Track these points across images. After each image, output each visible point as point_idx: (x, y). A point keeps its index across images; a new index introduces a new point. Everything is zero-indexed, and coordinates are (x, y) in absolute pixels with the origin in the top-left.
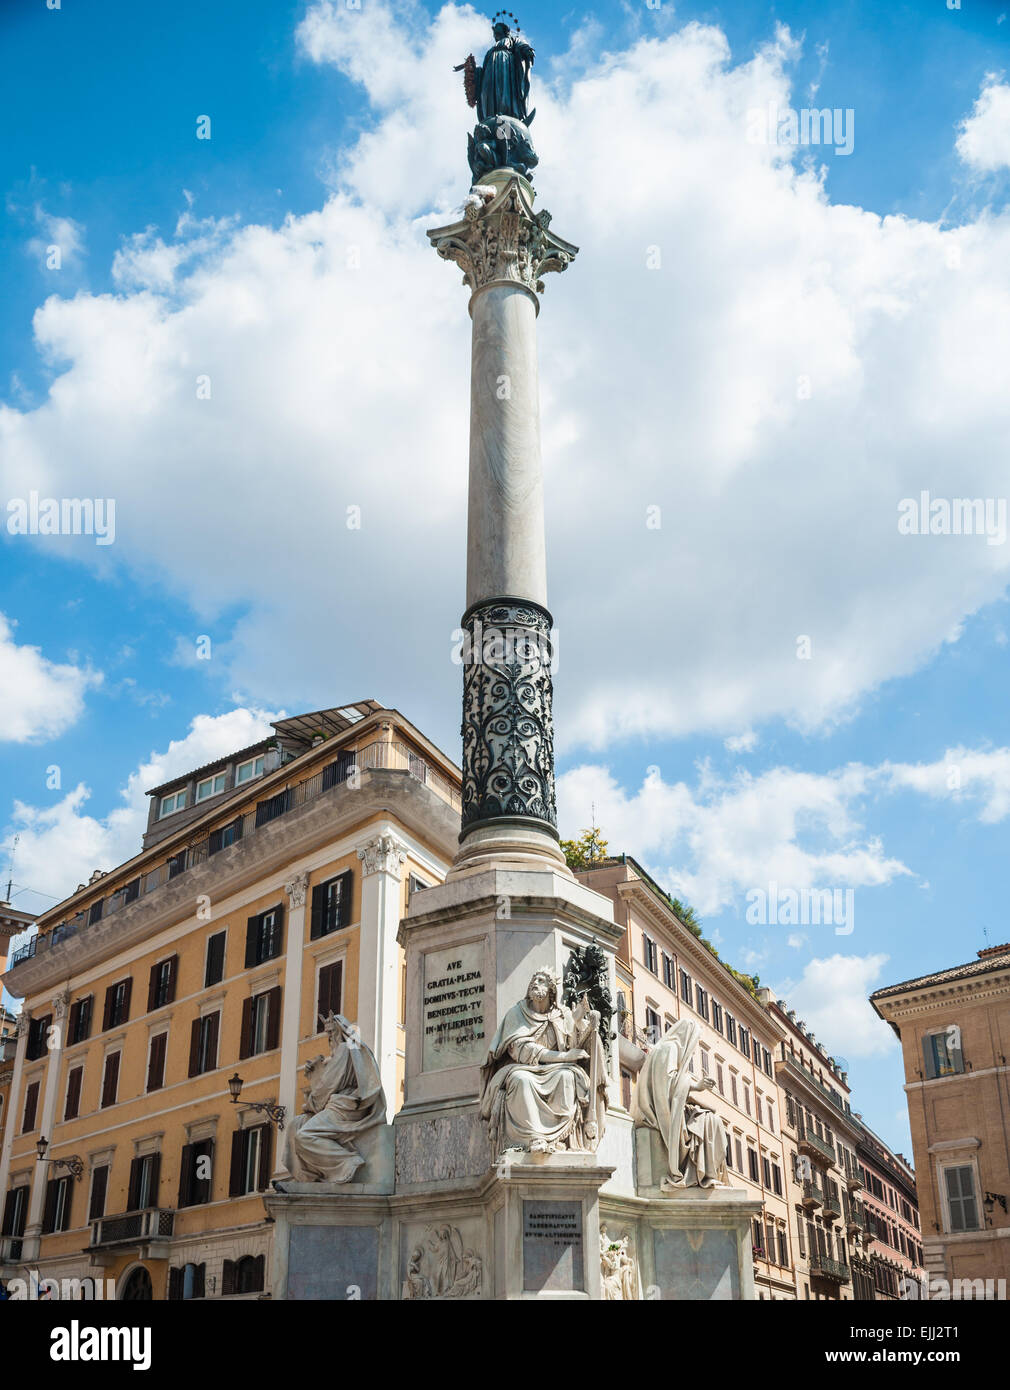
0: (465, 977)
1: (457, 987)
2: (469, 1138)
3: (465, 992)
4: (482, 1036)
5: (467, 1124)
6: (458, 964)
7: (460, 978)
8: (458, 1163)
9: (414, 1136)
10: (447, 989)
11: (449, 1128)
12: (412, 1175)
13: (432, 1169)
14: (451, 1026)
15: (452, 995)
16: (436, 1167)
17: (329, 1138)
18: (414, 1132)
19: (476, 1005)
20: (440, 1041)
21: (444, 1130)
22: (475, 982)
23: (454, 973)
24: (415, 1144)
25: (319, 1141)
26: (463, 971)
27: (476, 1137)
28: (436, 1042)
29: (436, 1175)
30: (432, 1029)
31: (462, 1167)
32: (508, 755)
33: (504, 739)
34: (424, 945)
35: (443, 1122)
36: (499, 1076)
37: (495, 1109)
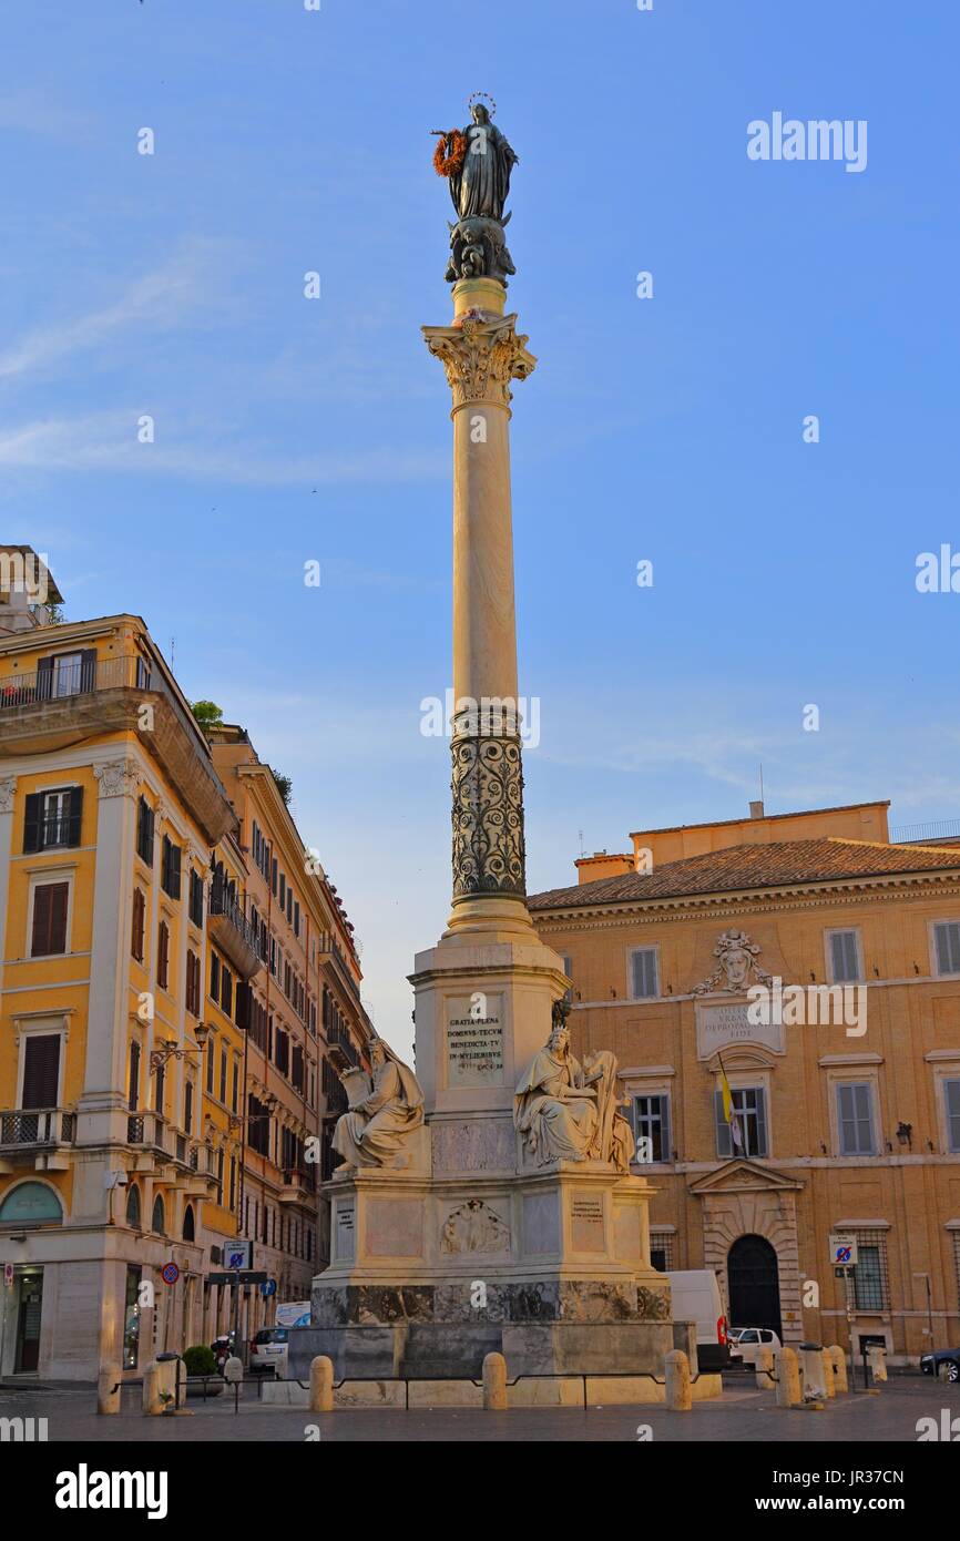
0: (485, 1021)
1: (477, 1027)
2: (497, 1141)
3: (485, 1032)
4: (500, 1067)
5: (495, 1132)
7: (479, 1021)
8: (488, 1159)
9: (449, 1135)
10: (468, 1028)
11: (480, 1133)
12: (448, 1165)
13: (466, 1161)
14: (473, 1056)
15: (473, 1033)
16: (469, 1160)
18: (448, 1133)
19: (495, 1043)
20: (463, 1066)
21: (475, 1134)
22: (493, 1027)
24: (450, 1142)
27: (503, 1141)
28: (459, 1066)
29: (469, 1165)
30: (455, 1056)
31: (492, 1162)
32: (502, 842)
33: (498, 829)
34: (448, 991)
35: (475, 1128)
36: (537, 1103)
37: (536, 1127)
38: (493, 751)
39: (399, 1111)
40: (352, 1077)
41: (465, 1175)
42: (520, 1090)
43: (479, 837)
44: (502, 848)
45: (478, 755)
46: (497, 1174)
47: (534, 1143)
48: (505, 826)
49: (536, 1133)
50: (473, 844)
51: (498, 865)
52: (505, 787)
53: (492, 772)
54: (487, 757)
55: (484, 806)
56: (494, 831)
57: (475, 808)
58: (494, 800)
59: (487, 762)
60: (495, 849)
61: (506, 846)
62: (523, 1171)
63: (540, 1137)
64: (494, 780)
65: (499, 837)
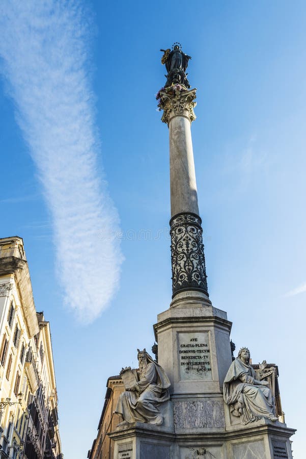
0: (200, 345)
1: (196, 349)
2: (213, 411)
3: (200, 351)
4: (210, 370)
5: (211, 405)
6: (196, 340)
7: (196, 345)
8: (208, 421)
9: (184, 407)
10: (190, 349)
11: (202, 406)
12: (183, 424)
13: (194, 423)
14: (194, 363)
15: (194, 351)
16: (196, 422)
17: (151, 403)
18: (183, 406)
19: (206, 357)
20: (188, 369)
21: (199, 407)
22: (204, 348)
23: (194, 343)
24: (184, 411)
25: (150, 405)
26: (199, 342)
27: (217, 411)
28: (186, 369)
29: (196, 425)
30: (184, 364)
31: (210, 423)
32: (199, 267)
33: (197, 261)
34: (179, 330)
35: (199, 403)
36: (239, 387)
37: (240, 400)
38: (193, 230)
39: (157, 390)
40: (126, 373)
41: (194, 431)
42: (227, 379)
43: (189, 263)
44: (199, 270)
45: (186, 231)
46: (214, 430)
47: (240, 410)
48: (199, 261)
49: (242, 404)
50: (185, 267)
51: (198, 277)
52: (199, 245)
53: (193, 238)
54: (190, 231)
55: (190, 251)
56: (195, 262)
57: (186, 252)
58: (195, 249)
59: (190, 233)
60: (196, 269)
61: (200, 268)
62: (230, 428)
63: (244, 405)
64: (194, 241)
65: (198, 265)
